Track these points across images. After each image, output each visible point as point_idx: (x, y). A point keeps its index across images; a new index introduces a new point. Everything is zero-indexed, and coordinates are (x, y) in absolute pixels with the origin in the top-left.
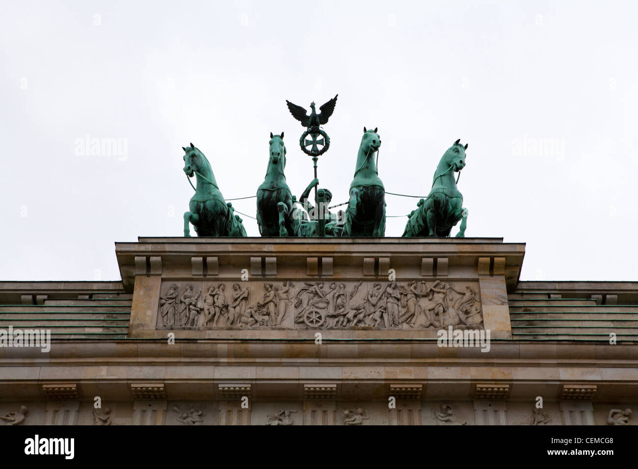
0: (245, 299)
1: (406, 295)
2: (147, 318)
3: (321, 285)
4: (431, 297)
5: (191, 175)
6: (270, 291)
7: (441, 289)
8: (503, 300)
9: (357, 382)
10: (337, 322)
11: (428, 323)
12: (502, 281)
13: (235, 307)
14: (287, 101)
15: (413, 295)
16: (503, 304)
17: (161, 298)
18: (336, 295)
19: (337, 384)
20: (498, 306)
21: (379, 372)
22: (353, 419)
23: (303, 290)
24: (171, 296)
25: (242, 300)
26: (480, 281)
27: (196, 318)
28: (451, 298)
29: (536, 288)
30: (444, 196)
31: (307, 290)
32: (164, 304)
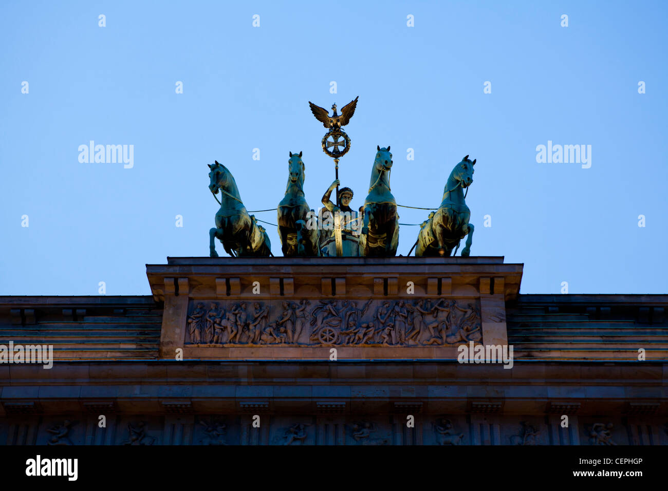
0: (266, 317)
1: (412, 313)
2: (176, 336)
3: (335, 304)
4: (435, 315)
5: (216, 192)
6: (288, 310)
7: (444, 307)
8: (502, 318)
9: (364, 400)
10: (349, 339)
11: (432, 340)
12: (501, 299)
13: (255, 326)
14: (310, 102)
15: (419, 313)
16: (501, 321)
17: (188, 317)
18: (348, 314)
19: (346, 402)
20: (497, 323)
21: (384, 391)
22: (361, 432)
23: (318, 308)
24: (198, 315)
25: (262, 318)
26: (481, 299)
27: (220, 336)
28: (454, 315)
29: (535, 301)
30: (452, 212)
31: (321, 308)
32: (192, 322)
